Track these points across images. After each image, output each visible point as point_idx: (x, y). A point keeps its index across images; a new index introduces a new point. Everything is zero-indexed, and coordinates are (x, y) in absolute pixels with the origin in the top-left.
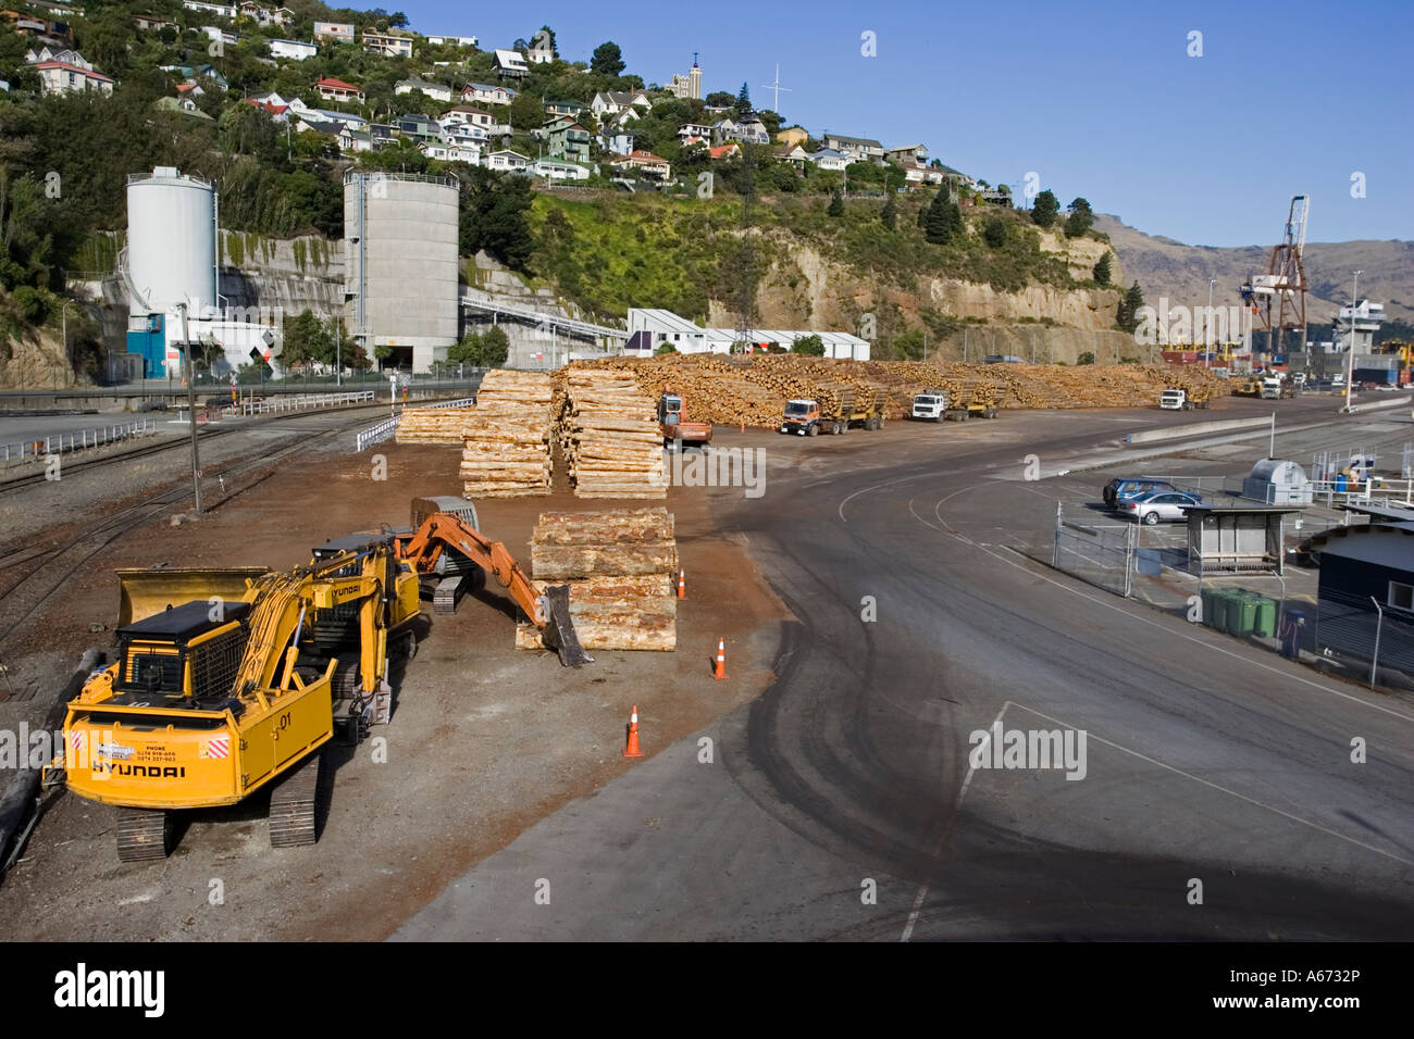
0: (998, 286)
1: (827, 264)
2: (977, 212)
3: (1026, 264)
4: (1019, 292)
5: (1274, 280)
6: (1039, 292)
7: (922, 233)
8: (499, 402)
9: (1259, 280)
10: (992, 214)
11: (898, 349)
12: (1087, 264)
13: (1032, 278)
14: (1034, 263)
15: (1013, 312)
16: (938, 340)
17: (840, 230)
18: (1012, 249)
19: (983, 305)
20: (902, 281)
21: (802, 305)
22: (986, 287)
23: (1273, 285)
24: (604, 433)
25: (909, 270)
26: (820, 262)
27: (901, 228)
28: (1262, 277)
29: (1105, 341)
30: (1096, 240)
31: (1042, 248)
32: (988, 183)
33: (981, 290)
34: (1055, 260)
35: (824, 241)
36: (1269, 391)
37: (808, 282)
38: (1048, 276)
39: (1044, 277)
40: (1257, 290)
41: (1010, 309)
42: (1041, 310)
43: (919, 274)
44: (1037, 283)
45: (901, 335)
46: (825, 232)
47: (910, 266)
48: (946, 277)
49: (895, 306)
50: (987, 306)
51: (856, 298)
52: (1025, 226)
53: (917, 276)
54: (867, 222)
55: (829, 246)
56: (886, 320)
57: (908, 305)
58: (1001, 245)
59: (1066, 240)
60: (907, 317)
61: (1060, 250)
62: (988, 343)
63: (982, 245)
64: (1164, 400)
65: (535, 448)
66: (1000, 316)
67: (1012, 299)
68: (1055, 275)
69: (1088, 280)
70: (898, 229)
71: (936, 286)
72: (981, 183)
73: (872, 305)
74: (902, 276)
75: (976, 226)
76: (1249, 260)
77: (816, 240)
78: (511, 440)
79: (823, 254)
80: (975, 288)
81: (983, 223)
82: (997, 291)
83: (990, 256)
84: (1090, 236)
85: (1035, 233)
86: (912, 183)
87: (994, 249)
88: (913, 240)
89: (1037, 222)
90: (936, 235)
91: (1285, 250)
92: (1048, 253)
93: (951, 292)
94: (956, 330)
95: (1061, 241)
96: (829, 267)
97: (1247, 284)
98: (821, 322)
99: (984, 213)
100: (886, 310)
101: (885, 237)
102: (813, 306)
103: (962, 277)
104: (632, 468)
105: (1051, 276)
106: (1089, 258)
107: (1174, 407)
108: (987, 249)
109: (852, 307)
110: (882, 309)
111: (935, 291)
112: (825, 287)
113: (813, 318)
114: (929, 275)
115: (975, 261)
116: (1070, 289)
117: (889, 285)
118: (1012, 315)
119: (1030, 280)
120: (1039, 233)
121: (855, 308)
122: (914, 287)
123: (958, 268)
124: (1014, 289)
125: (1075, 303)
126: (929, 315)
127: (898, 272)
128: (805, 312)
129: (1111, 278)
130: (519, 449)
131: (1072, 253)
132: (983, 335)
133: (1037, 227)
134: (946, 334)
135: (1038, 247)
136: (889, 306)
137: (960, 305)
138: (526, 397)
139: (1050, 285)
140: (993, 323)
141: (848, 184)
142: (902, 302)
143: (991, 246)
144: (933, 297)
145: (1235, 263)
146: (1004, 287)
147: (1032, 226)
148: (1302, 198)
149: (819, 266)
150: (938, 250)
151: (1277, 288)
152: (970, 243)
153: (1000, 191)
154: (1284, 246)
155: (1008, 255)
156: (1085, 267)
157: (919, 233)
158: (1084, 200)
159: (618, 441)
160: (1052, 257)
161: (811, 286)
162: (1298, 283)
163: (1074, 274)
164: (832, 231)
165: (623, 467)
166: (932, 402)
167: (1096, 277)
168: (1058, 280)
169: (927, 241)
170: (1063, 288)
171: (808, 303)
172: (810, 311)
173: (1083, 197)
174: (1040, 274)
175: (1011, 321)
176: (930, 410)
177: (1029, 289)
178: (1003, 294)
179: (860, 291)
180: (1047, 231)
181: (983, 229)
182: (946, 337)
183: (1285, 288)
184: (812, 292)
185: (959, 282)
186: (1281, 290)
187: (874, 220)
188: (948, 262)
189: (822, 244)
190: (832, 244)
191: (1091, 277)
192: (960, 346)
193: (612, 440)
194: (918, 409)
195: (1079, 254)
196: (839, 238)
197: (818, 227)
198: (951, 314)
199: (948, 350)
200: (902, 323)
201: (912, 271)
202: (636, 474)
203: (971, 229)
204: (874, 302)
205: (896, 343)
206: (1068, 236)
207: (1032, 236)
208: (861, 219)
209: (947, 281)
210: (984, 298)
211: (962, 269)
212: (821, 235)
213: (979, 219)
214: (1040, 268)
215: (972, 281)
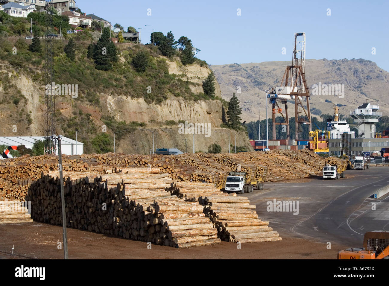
0: (149, 99)
1: (38, 87)
2: (125, 48)
3: (163, 83)
4: (162, 104)
5: (289, 90)
6: (175, 103)
7: (91, 62)
8: (137, 190)
9: (280, 90)
10: (134, 48)
11: (94, 146)
12: (199, 83)
13: (169, 93)
14: (168, 83)
15: (160, 117)
16: (118, 139)
17: (43, 62)
18: (152, 73)
19: (141, 113)
20: (90, 98)
21: (24, 117)
22: (141, 100)
23: (289, 92)
24: (224, 205)
25: (92, 90)
26: (33, 85)
27: (79, 59)
28: (282, 88)
29: (221, 135)
30: (201, 66)
31: (171, 73)
32: (122, 26)
33: (139, 103)
34: (179, 80)
35: (34, 70)
36: (358, 165)
37: (26, 101)
38: (179, 92)
39: (177, 92)
40: (280, 96)
41: (158, 115)
42: (178, 115)
43: (100, 93)
44: (173, 97)
45: (94, 136)
46: (34, 63)
47: (93, 87)
48: (116, 94)
49: (88, 116)
50: (144, 114)
51: (61, 111)
52: (157, 57)
53: (98, 94)
54: (57, 55)
55: (38, 74)
56: (84, 126)
57: (96, 115)
58: (144, 71)
59: (183, 66)
60: (96, 124)
61: (181, 73)
62: (150, 140)
63: (131, 70)
64: (325, 173)
65: (199, 215)
66: (152, 121)
67: (159, 108)
68: (183, 91)
69: (201, 93)
70: (77, 60)
71: (110, 101)
72: (117, 26)
73: (73, 116)
74: (88, 94)
75: (125, 57)
76: (233, 73)
77: (28, 69)
78: (186, 211)
79: (35, 79)
80: (135, 101)
81: (130, 55)
82: (149, 103)
83: (139, 78)
84: (197, 63)
85: (164, 61)
86: (73, 27)
87: (141, 74)
88: (88, 68)
89: (164, 54)
90: (103, 64)
91: (294, 69)
92: (174, 75)
93: (119, 103)
94: (130, 132)
95: (180, 67)
96: (40, 89)
97: (272, 93)
98: (39, 129)
99: (129, 49)
100: (82, 119)
101: (70, 66)
102: (32, 117)
103: (126, 94)
104: (254, 224)
105: (181, 91)
106: (199, 78)
107: (332, 177)
108: (136, 73)
109: (60, 117)
110: (80, 118)
111: (110, 104)
112: (39, 103)
113: (34, 126)
114: (105, 93)
115: (131, 83)
116: (195, 100)
117: (82, 101)
118: (160, 120)
119: (169, 94)
120: (167, 61)
121: (62, 118)
122: (97, 102)
123: (122, 88)
124: (159, 102)
125: (199, 110)
126: (109, 121)
127: (86, 91)
128: (27, 122)
129: (216, 92)
130: (191, 216)
131: (189, 75)
132: (147, 135)
133: (165, 58)
134: (122, 135)
135: (168, 71)
136: (83, 116)
137: (126, 114)
138: (151, 186)
139: (181, 98)
140: (150, 126)
141: (33, 28)
142: (91, 112)
143: (138, 71)
144: (109, 109)
145: (223, 76)
146: (153, 100)
147: (161, 57)
148: (301, 34)
149: (32, 89)
150: (105, 75)
151: (291, 95)
152: (124, 70)
153: (129, 31)
154: (293, 67)
155: (149, 77)
156: (198, 85)
157: (89, 63)
158: (186, 38)
159: (232, 209)
160: (177, 78)
161: (29, 102)
162: (304, 92)
163: (193, 89)
164: (39, 63)
165: (249, 224)
166: (238, 180)
167: (205, 91)
168: (186, 94)
169: (96, 68)
170: (190, 99)
171: (28, 116)
172: (30, 121)
173: (185, 36)
174: (174, 90)
175: (160, 124)
176: (238, 186)
177: (168, 101)
178: (153, 105)
179: (65, 106)
180: (171, 60)
181: (130, 60)
182: (123, 137)
183: (296, 94)
184: (30, 107)
185: (124, 97)
186: (294, 97)
187: (61, 54)
188: (114, 83)
189: (33, 72)
190: (40, 72)
191: (202, 91)
192: (133, 143)
193: (229, 209)
194: (228, 186)
195: (192, 76)
196: (44, 67)
197: (28, 60)
198: (121, 120)
199: (125, 146)
200: (93, 127)
201: (95, 91)
202: (255, 227)
203: (123, 60)
204: (74, 113)
205: (92, 143)
206: (184, 63)
207: (162, 64)
208: (53, 53)
209: (117, 97)
210: (141, 108)
211: (124, 88)
212: (31, 66)
213: (127, 52)
214: (173, 86)
215: (133, 96)
